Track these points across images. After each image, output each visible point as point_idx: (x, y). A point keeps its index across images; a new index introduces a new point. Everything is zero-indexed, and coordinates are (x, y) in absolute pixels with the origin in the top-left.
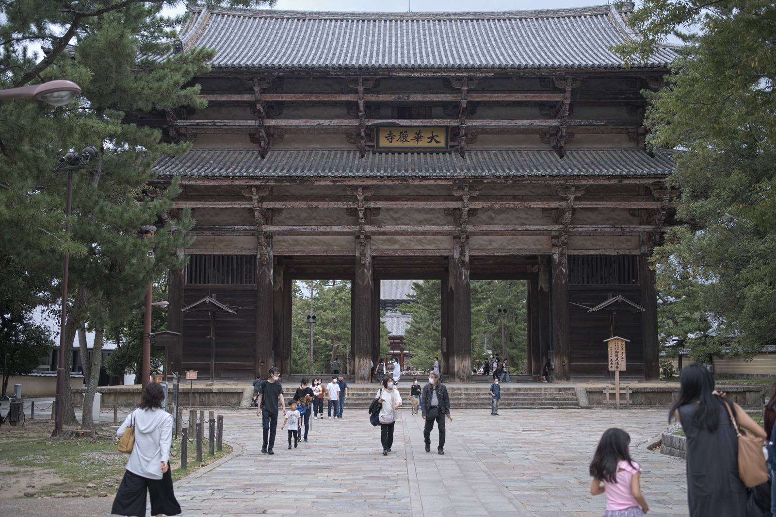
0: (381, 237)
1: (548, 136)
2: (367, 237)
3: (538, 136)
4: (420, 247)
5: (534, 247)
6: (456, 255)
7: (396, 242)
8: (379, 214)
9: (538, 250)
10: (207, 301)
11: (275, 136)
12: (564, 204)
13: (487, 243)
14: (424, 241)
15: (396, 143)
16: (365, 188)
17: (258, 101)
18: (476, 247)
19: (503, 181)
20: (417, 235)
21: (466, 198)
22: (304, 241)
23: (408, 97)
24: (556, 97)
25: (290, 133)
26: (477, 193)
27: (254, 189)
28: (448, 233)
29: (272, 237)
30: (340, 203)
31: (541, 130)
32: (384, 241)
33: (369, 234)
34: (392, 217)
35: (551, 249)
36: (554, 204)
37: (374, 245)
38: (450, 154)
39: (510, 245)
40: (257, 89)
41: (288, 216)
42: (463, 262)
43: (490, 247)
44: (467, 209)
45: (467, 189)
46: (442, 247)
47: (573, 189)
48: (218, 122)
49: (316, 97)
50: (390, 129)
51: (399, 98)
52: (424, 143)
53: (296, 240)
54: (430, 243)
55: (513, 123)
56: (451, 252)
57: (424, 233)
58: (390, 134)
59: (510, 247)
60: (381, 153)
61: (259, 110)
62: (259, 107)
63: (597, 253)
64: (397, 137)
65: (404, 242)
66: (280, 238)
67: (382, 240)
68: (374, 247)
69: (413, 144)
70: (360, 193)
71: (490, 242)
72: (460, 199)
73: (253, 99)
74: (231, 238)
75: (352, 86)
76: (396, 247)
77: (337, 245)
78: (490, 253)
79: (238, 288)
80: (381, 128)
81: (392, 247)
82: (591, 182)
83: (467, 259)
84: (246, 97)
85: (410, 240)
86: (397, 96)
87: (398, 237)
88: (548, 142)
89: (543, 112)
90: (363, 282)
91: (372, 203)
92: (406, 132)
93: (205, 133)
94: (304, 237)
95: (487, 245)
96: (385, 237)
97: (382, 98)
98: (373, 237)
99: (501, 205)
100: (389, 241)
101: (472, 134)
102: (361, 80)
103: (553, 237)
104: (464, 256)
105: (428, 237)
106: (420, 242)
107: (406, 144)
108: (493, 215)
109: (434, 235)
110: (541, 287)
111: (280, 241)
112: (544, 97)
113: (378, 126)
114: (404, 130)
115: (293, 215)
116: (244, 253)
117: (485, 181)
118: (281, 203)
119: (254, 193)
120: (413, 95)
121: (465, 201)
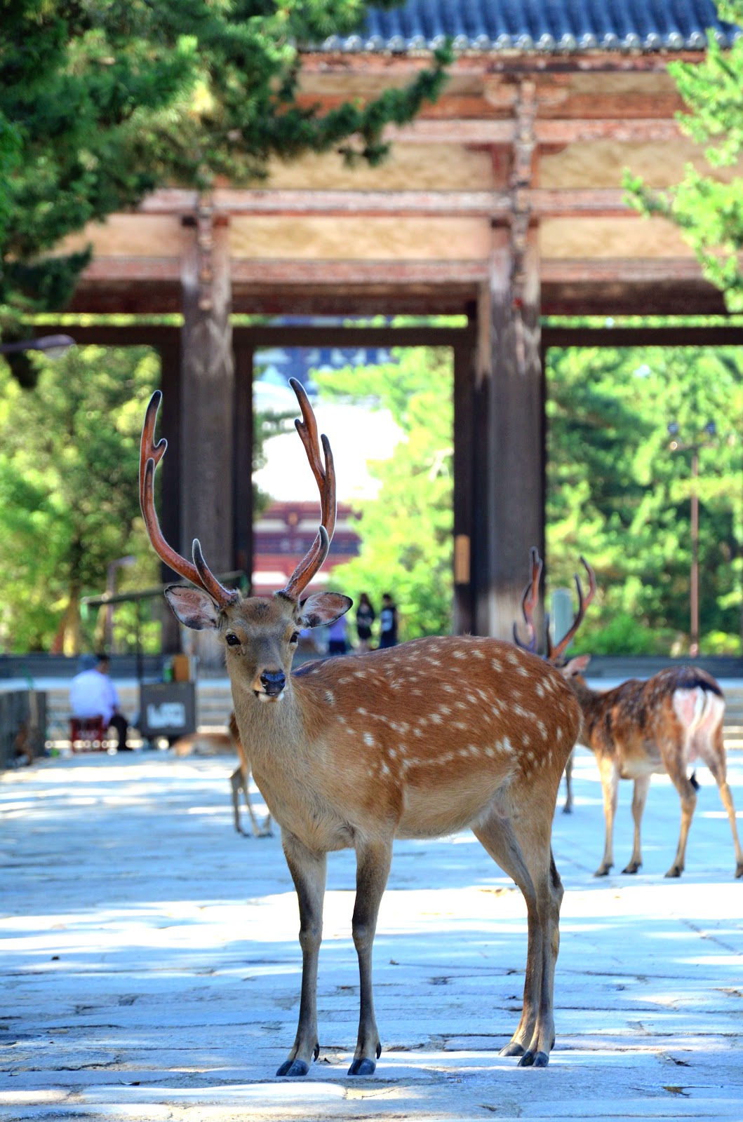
0: (263, 222)
2: (221, 222)
4: (386, 255)
6: (498, 282)
7: (310, 236)
13: (595, 240)
14: (398, 234)
18: (559, 251)
20: (377, 217)
21: (526, 109)
28: (474, 214)
32: (272, 234)
33: (225, 214)
37: (238, 245)
42: (520, 303)
43: (606, 257)
44: (530, 144)
45: (529, 86)
46: (453, 254)
54: (416, 241)
56: (481, 270)
57: (396, 213)
67: (265, 230)
68: (240, 253)
71: (608, 236)
72: (510, 113)
76: (310, 252)
77: (124, 245)
78: (606, 274)
83: (531, 294)
85: (353, 232)
87: (317, 223)
90: (206, 364)
96: (274, 223)
98: (237, 221)
99: (637, 130)
100: (288, 233)
104: (522, 285)
106: (385, 238)
121: (526, 120)
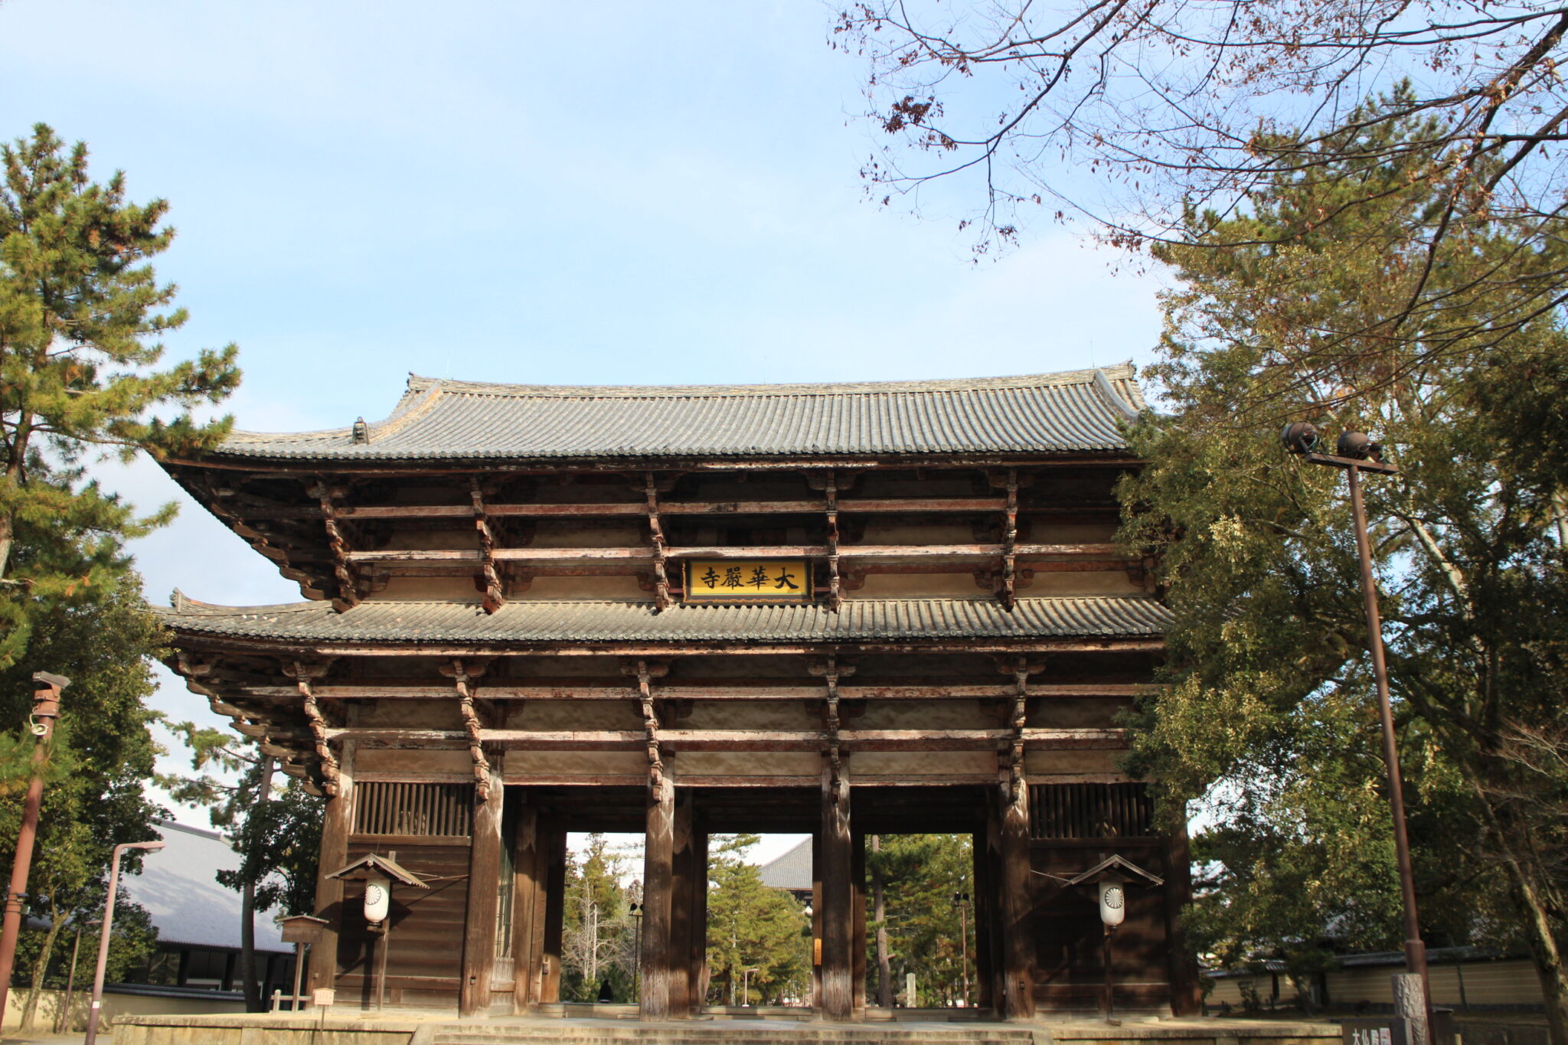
0: (693, 754)
1: (988, 575)
2: (668, 754)
3: (970, 576)
4: (763, 772)
5: (966, 771)
6: (825, 787)
7: (720, 762)
8: (690, 713)
9: (974, 776)
10: (371, 863)
11: (518, 579)
12: (1009, 690)
13: (881, 764)
14: (769, 760)
15: (721, 590)
16: (651, 661)
17: (479, 516)
18: (862, 771)
19: (895, 647)
20: (757, 750)
21: (831, 678)
22: (558, 760)
23: (735, 507)
24: (992, 505)
25: (543, 574)
26: (852, 671)
27: (457, 664)
28: (812, 746)
29: (502, 753)
30: (610, 690)
31: (976, 565)
32: (698, 760)
33: (671, 748)
34: (713, 719)
35: (996, 775)
36: (992, 691)
37: (680, 768)
38: (815, 607)
39: (923, 767)
40: (476, 496)
41: (533, 716)
42: (838, 796)
43: (887, 772)
44: (835, 701)
45: (831, 663)
46: (800, 771)
47: (1023, 662)
48: (417, 555)
49: (578, 509)
50: (710, 564)
51: (719, 508)
52: (768, 589)
53: (544, 759)
54: (780, 764)
55: (920, 551)
56: (816, 780)
58: (711, 574)
59: (923, 772)
60: (694, 607)
61: (481, 532)
62: (481, 525)
63: (1079, 780)
64: (723, 579)
65: (734, 763)
66: (517, 754)
67: (694, 759)
68: (679, 772)
69: (750, 590)
70: (643, 671)
71: (888, 761)
72: (821, 682)
73: (471, 513)
74: (433, 753)
75: (636, 489)
76: (720, 770)
77: (615, 769)
78: (888, 783)
79: (440, 843)
80: (693, 564)
81: (712, 772)
82: (1053, 648)
83: (844, 793)
84: (460, 511)
85: (744, 759)
86: (715, 505)
87: (723, 754)
88: (989, 587)
89: (979, 536)
90: (657, 835)
91: (667, 689)
92: (738, 569)
93: (403, 576)
94: (558, 754)
95: (881, 769)
96: (699, 754)
97: (689, 508)
98: (679, 754)
99: (898, 692)
100: (708, 760)
101: (856, 573)
102: (650, 478)
103: (1000, 753)
104: (838, 786)
105: (777, 754)
106: (762, 762)
107: (738, 591)
108: (893, 714)
109: (787, 750)
110: (992, 848)
111: (515, 760)
112: (972, 505)
113: (688, 560)
114: (733, 565)
115: (541, 715)
116: (452, 781)
117: (863, 648)
118: (508, 689)
119: (459, 670)
120: (742, 504)
121: (832, 685)
